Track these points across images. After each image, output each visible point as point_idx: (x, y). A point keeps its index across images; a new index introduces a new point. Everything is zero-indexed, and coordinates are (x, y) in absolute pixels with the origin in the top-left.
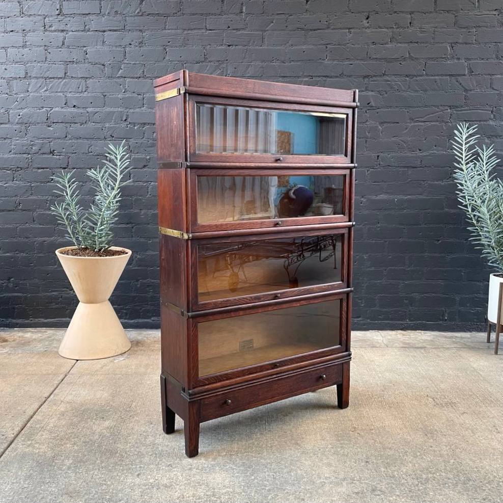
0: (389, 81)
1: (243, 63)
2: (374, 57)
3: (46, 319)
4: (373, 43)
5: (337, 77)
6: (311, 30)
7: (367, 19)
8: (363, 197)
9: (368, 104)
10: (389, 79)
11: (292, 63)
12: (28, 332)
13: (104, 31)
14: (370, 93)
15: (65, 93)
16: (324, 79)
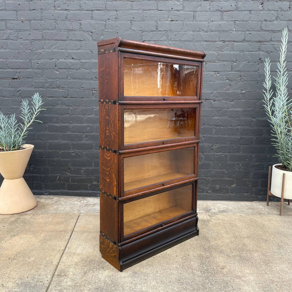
0: (274, 45)
1: (180, 32)
2: (265, 29)
3: (53, 190)
4: (265, 20)
5: (240, 42)
6: (225, 11)
7: (262, 4)
8: (253, 118)
9: (260, 59)
10: (274, 43)
11: (212, 33)
12: (42, 198)
13: (92, 11)
14: (262, 53)
15: (67, 50)
16: (232, 43)
